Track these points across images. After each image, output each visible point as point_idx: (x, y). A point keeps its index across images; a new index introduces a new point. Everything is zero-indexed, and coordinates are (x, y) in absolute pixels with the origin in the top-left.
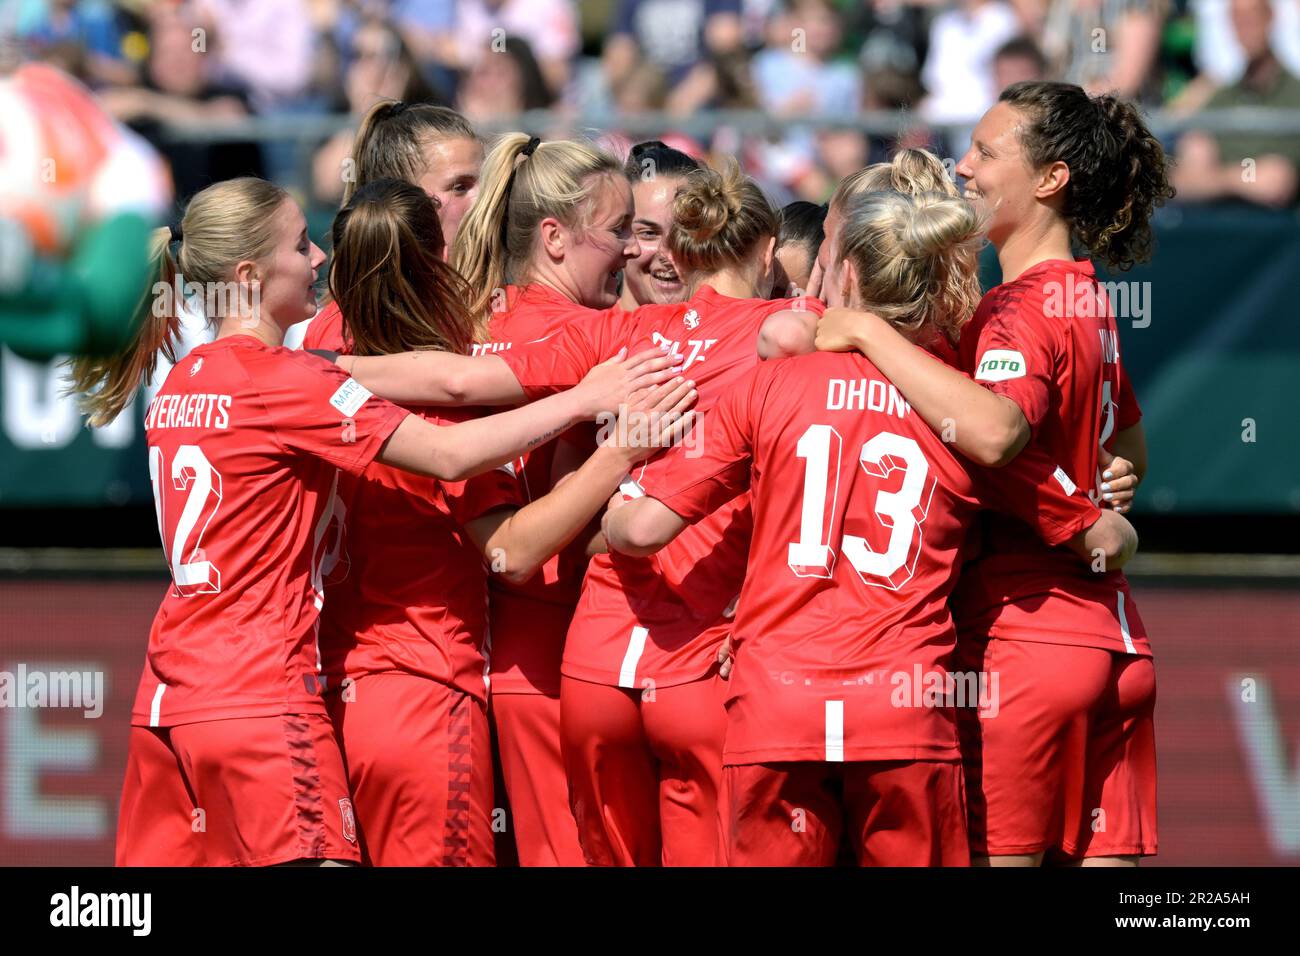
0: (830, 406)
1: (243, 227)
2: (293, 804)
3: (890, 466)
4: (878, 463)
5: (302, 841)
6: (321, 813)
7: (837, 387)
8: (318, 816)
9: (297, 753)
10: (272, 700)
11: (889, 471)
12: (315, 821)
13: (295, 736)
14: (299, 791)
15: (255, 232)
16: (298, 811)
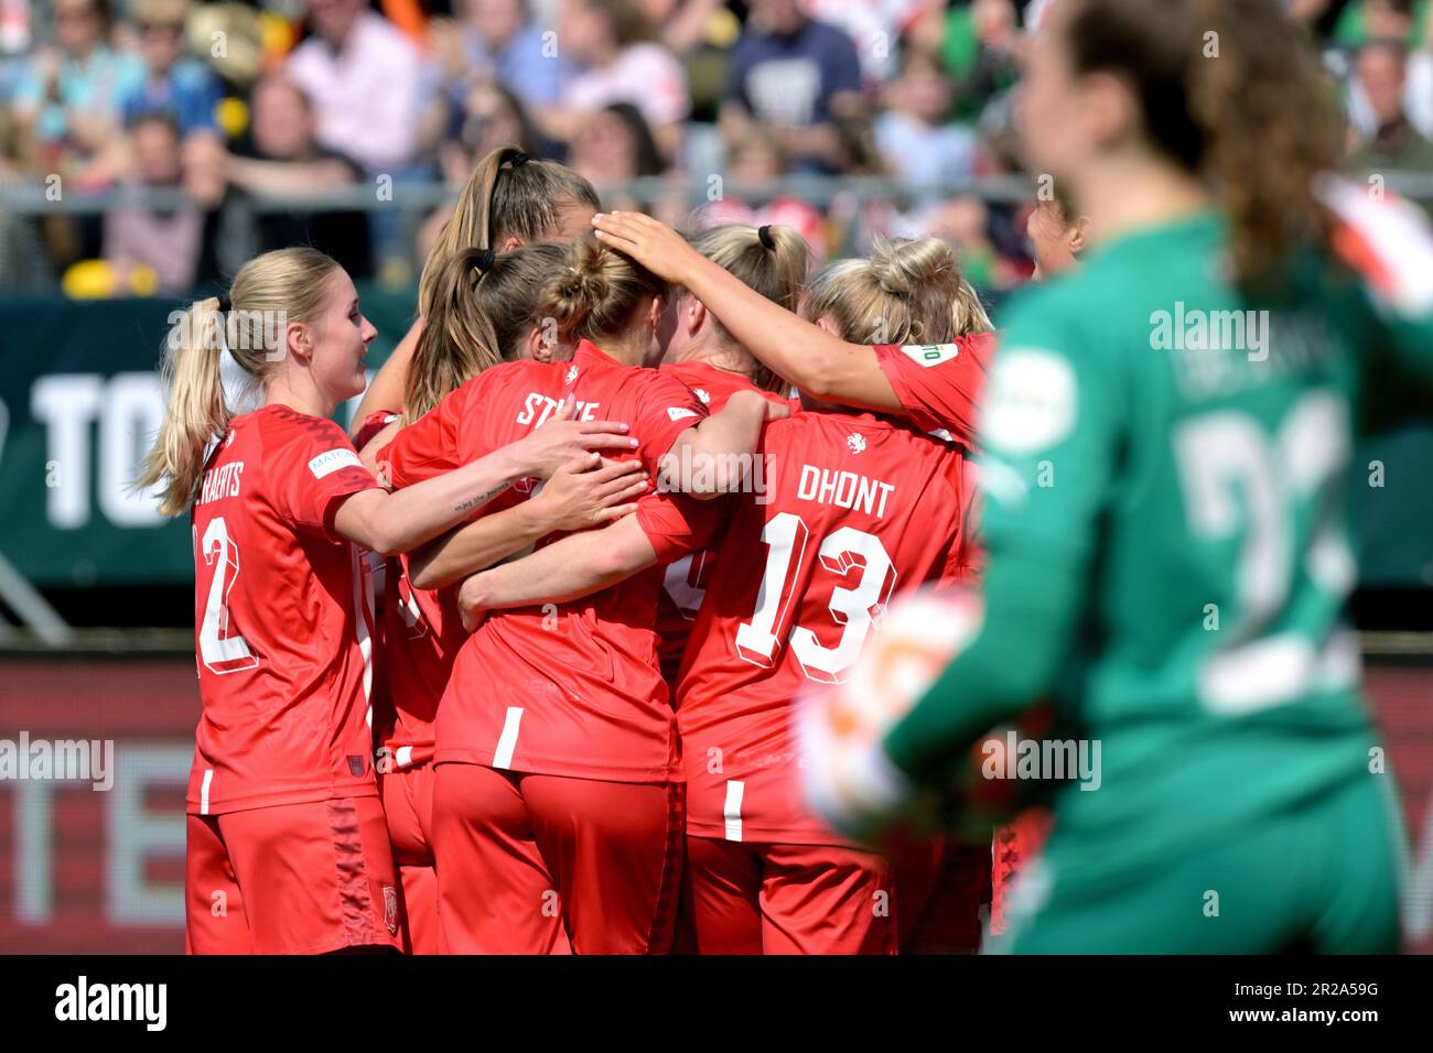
0: (801, 495)
1: (295, 289)
2: (336, 891)
3: (849, 563)
4: (837, 558)
5: (349, 929)
6: (367, 899)
7: (811, 475)
8: (365, 903)
9: (342, 839)
10: (316, 785)
11: (847, 568)
12: (362, 908)
13: (338, 821)
14: (341, 878)
15: (307, 294)
16: (343, 899)
